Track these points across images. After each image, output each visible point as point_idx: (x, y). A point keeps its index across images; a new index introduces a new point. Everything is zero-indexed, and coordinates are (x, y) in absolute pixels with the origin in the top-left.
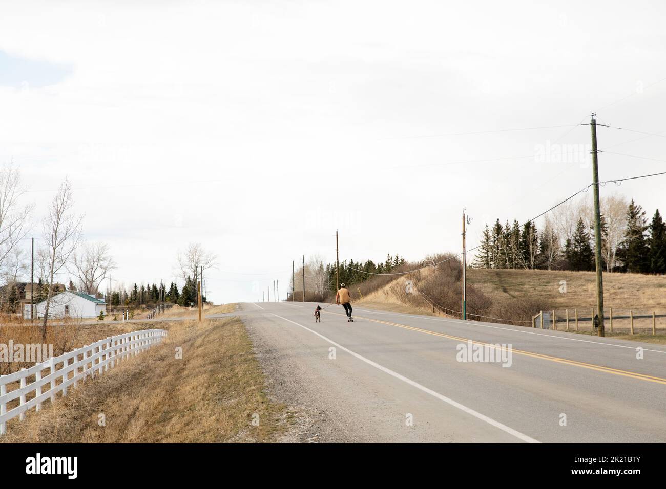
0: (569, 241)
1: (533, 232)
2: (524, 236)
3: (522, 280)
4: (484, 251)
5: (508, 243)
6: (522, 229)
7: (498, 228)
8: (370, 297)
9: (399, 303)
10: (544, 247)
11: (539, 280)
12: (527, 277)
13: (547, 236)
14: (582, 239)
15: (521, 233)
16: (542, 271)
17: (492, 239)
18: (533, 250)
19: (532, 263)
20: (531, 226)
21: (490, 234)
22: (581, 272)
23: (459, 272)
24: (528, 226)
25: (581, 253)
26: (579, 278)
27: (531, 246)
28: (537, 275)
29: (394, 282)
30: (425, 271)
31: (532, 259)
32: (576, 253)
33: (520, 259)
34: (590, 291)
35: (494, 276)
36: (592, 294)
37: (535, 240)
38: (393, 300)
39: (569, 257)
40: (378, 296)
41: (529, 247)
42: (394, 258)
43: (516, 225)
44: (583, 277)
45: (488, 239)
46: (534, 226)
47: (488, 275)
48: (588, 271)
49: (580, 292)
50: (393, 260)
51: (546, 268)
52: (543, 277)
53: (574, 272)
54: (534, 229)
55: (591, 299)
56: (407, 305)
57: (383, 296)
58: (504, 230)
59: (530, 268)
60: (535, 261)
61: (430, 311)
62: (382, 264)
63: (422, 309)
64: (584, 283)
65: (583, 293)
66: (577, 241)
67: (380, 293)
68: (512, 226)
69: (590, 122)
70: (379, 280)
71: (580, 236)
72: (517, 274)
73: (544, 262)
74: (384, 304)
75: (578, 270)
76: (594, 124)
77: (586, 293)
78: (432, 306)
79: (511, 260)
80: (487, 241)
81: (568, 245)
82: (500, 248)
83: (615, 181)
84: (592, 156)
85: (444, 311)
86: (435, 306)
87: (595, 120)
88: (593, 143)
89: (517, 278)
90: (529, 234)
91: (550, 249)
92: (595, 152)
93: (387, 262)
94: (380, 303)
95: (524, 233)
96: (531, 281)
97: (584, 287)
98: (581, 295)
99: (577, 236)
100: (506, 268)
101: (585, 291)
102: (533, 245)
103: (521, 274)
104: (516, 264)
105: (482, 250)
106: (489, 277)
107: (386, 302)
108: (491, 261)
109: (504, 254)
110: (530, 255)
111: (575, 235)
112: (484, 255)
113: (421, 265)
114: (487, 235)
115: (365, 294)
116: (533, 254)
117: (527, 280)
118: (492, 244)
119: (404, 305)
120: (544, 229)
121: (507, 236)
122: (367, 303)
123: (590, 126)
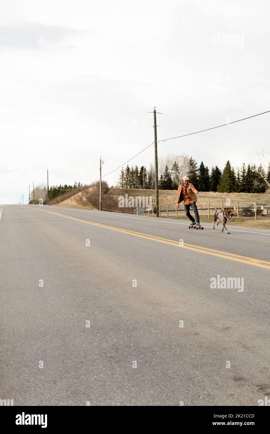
0: (162, 176)
1: (145, 172)
2: (140, 173)
3: (137, 194)
4: (121, 180)
5: (133, 176)
6: (139, 170)
7: (128, 169)
8: (65, 202)
9: (76, 204)
10: (150, 178)
11: (146, 194)
12: (140, 193)
13: (151, 173)
14: (167, 175)
15: (139, 172)
16: (148, 189)
17: (125, 175)
18: (144, 180)
19: (144, 186)
20: (144, 168)
21: (124, 172)
22: (166, 190)
23: (107, 190)
24: (142, 168)
25: (167, 181)
26: (164, 193)
27: (143, 178)
28: (145, 191)
29: (76, 195)
30: (91, 190)
31: (144, 184)
32: (164, 181)
33: (138, 184)
34: (169, 199)
35: (124, 192)
36: (170, 201)
37: (145, 175)
38: (74, 203)
39: (162, 183)
40: (68, 202)
41: (142, 179)
42: (78, 183)
43: (137, 168)
44: (166, 193)
45: (123, 174)
46: (145, 169)
47: (121, 191)
48: (169, 190)
49: (164, 200)
50: (77, 184)
51: (150, 188)
52: (147, 192)
53: (163, 190)
54: (145, 170)
55: (169, 203)
56: (80, 205)
57: (70, 202)
58: (131, 170)
59: (143, 188)
60: (145, 185)
61: (90, 208)
62: (72, 186)
63: (87, 207)
64: (166, 195)
65: (165, 200)
66: (165, 176)
67: (69, 200)
68: (134, 169)
69: (153, 111)
70: (69, 194)
71: (166, 174)
72: (135, 191)
73: (149, 186)
74: (70, 205)
75: (165, 190)
76: (155, 112)
77: (167, 200)
78: (91, 206)
79: (134, 184)
80: (123, 175)
81: (162, 178)
82: (129, 179)
83: (163, 141)
84: (154, 128)
85: (97, 208)
86: (93, 206)
87: (155, 111)
88: (154, 121)
89: (135, 193)
90: (143, 172)
91: (152, 180)
92: (155, 127)
93: (74, 185)
94: (68, 205)
95: (141, 172)
96: (142, 194)
97: (166, 198)
98: (164, 201)
99: (165, 173)
100: (131, 188)
101: (167, 199)
102: (144, 177)
103: (137, 191)
104: (136, 187)
105: (120, 179)
106: (121, 192)
107: (71, 204)
108: (124, 185)
109: (130, 181)
110: (143, 182)
111: (164, 173)
112: (121, 182)
113: (90, 187)
114: (122, 172)
115: (62, 200)
116: (144, 182)
117: (140, 194)
118: (125, 177)
119: (78, 205)
120: (150, 170)
121: (132, 173)
122: (63, 205)
123: (153, 113)
